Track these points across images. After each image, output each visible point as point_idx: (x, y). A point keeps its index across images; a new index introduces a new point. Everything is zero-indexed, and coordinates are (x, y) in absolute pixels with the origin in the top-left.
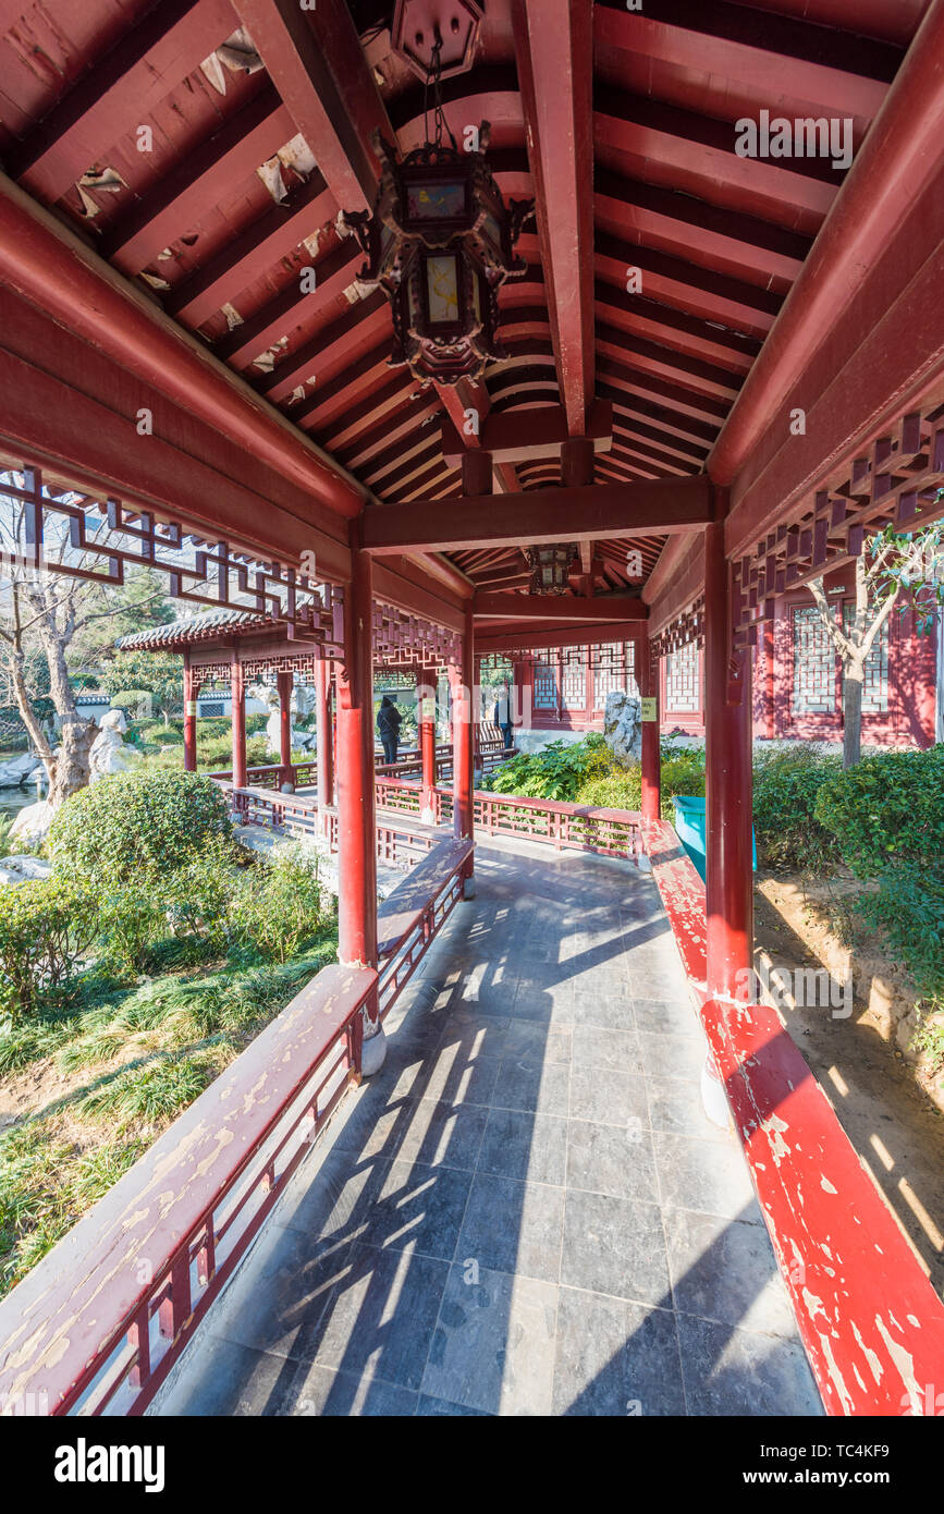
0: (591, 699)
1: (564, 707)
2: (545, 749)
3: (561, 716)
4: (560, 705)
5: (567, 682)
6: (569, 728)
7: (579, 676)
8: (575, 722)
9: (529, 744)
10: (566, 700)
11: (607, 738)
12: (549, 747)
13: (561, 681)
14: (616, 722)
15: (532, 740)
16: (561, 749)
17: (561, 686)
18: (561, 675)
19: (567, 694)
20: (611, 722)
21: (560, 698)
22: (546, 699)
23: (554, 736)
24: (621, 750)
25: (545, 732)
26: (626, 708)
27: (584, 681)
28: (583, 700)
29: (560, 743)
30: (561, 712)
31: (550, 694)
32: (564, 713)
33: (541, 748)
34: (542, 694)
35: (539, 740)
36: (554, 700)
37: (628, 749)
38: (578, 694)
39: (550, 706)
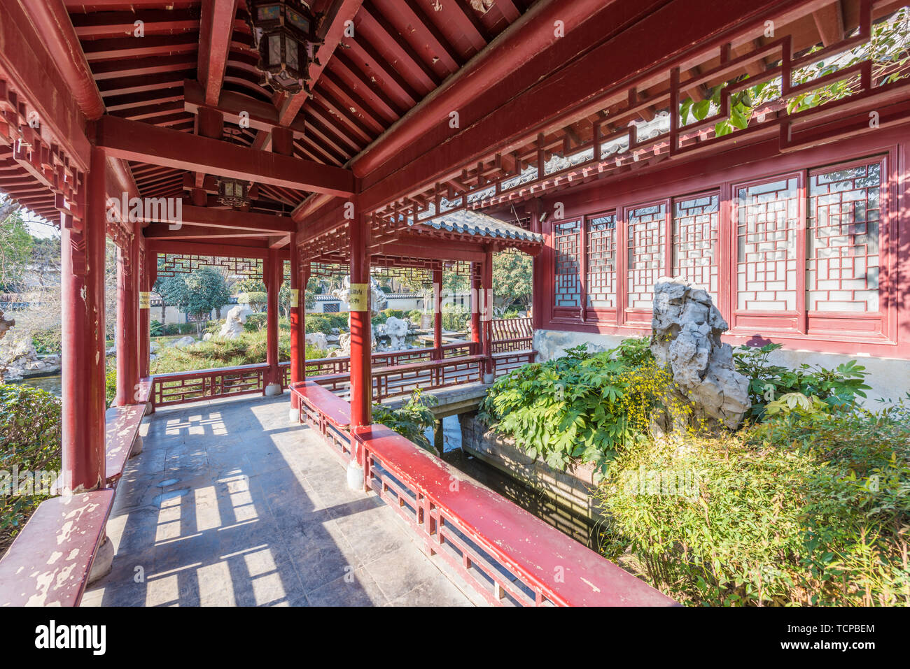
0: (623, 298)
1: (589, 305)
2: (566, 355)
3: (585, 317)
4: (585, 304)
5: (592, 278)
6: (596, 330)
7: (608, 270)
8: (605, 323)
9: (548, 346)
10: (592, 297)
11: (659, 351)
12: (569, 352)
13: (586, 276)
14: (675, 328)
15: (551, 342)
16: (586, 356)
17: (586, 281)
18: (587, 269)
19: (593, 291)
20: (665, 325)
21: (585, 295)
22: (568, 297)
23: (577, 339)
24: (688, 375)
25: (566, 334)
26: (691, 305)
27: (615, 275)
28: (613, 298)
29: (583, 348)
30: (586, 312)
31: (572, 291)
32: (589, 313)
33: (560, 353)
34: (563, 291)
35: (560, 342)
36: (578, 297)
37: (702, 376)
38: (606, 290)
39: (573, 304)
